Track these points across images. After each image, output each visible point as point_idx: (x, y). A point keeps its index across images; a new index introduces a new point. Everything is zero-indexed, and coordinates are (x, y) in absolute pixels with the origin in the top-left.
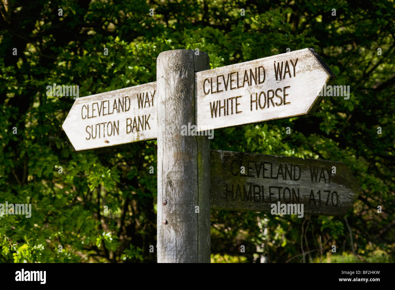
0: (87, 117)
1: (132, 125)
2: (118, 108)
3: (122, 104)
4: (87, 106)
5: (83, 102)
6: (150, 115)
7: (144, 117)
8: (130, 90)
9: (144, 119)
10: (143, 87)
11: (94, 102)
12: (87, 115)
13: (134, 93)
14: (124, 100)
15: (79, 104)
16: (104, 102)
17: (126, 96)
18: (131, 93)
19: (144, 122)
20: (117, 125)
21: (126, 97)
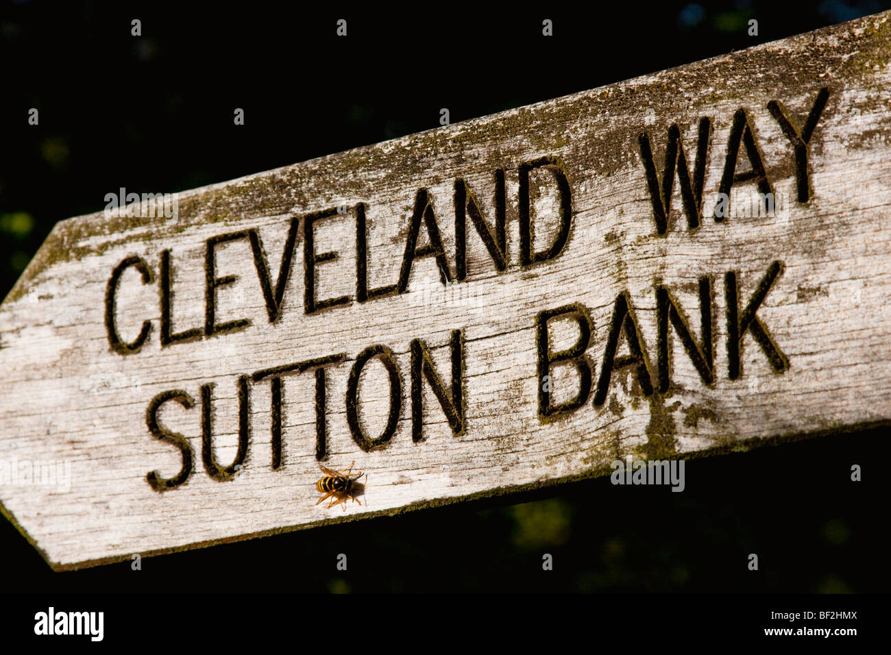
0: (156, 336)
1: (597, 354)
2: (451, 250)
3: (491, 219)
4: (153, 260)
5: (116, 236)
6: (776, 270)
7: (720, 287)
8: (567, 115)
9: (721, 301)
10: (700, 81)
11: (218, 229)
12: (157, 324)
13: (612, 126)
14: (513, 188)
15: (83, 253)
16: (312, 220)
17: (531, 156)
18: (578, 131)
19: (722, 323)
20: (444, 368)
21: (525, 169)
